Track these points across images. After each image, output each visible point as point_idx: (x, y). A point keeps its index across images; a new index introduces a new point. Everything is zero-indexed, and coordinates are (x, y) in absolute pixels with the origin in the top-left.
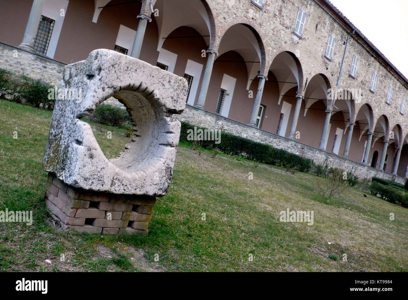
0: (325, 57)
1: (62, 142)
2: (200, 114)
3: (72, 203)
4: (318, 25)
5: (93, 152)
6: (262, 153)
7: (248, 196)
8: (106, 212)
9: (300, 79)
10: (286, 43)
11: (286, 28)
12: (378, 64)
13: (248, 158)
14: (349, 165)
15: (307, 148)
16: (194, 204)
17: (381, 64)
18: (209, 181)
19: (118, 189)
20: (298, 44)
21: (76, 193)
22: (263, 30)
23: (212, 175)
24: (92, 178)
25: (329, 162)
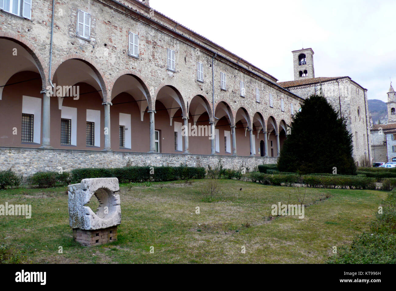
0: (198, 81)
1: (79, 216)
2: (109, 155)
3: (89, 236)
4: (186, 58)
5: (94, 216)
6: (165, 174)
7: (157, 212)
8: (101, 236)
9: (182, 104)
10: (163, 79)
11: (161, 67)
12: (242, 74)
13: (155, 181)
14: (239, 160)
15: (202, 157)
16: (130, 225)
17: (244, 73)
18: (133, 210)
19: (104, 227)
20: (174, 78)
21: (91, 233)
22: (143, 74)
23: (133, 206)
24: (95, 225)
25: (222, 163)
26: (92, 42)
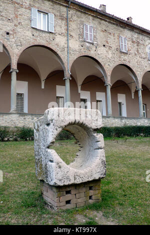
1: (43, 162)
3: (56, 194)
5: (60, 164)
8: (75, 194)
10: (146, 67)
11: (144, 59)
13: (145, 136)
18: (127, 157)
21: (57, 189)
22: (132, 64)
23: (128, 153)
24: (63, 179)
26: (95, 44)
